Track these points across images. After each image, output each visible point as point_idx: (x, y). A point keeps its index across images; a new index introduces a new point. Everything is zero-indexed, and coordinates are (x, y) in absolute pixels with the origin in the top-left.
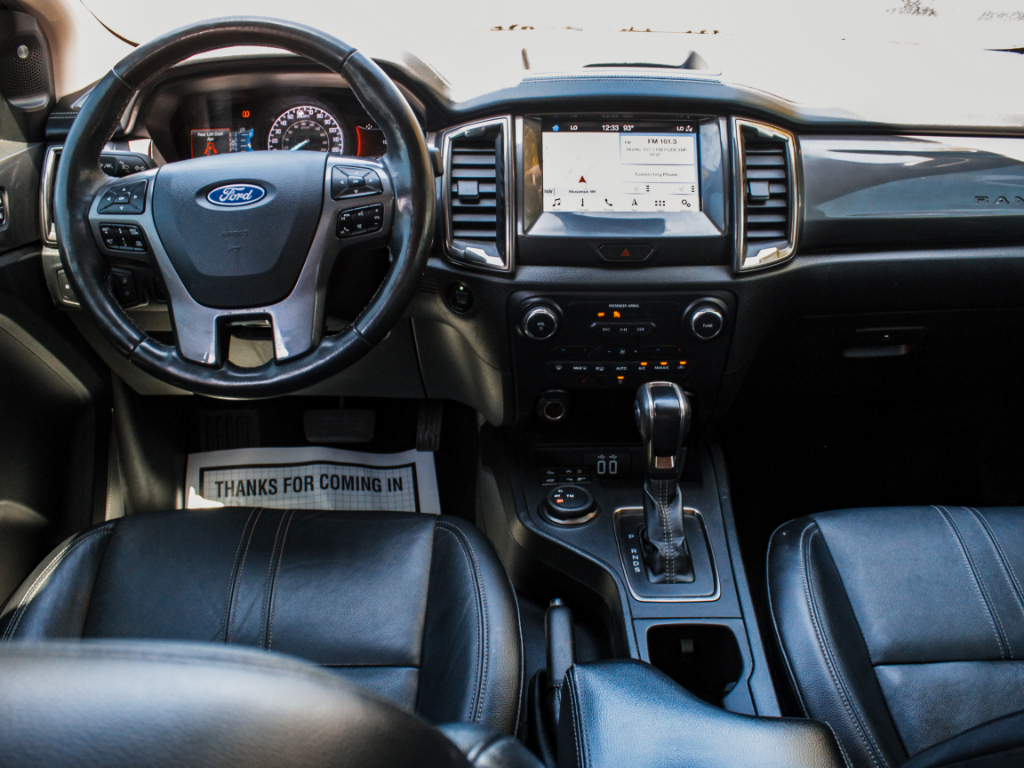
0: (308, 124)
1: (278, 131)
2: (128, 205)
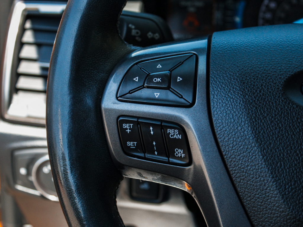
2: (168, 91)
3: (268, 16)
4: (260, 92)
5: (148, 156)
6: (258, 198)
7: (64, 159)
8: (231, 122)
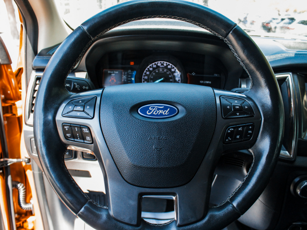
0: (163, 70)
1: (148, 73)
2: (83, 112)
3: (146, 77)
4: (120, 112)
5: (75, 140)
6: (119, 157)
7: (40, 142)
8: (108, 125)
